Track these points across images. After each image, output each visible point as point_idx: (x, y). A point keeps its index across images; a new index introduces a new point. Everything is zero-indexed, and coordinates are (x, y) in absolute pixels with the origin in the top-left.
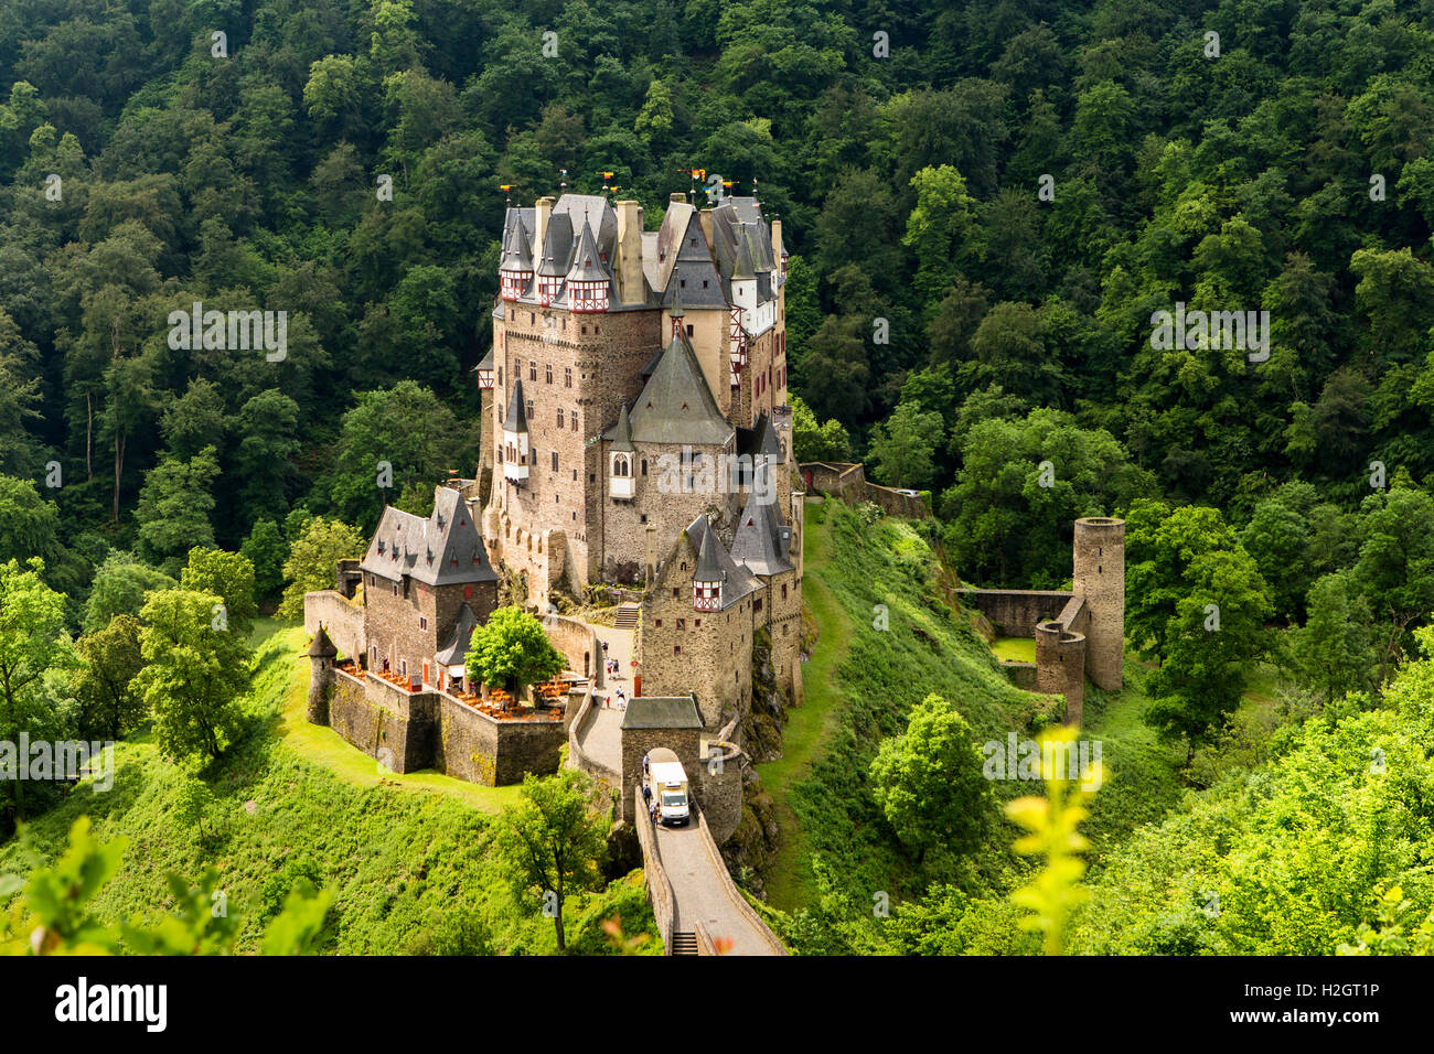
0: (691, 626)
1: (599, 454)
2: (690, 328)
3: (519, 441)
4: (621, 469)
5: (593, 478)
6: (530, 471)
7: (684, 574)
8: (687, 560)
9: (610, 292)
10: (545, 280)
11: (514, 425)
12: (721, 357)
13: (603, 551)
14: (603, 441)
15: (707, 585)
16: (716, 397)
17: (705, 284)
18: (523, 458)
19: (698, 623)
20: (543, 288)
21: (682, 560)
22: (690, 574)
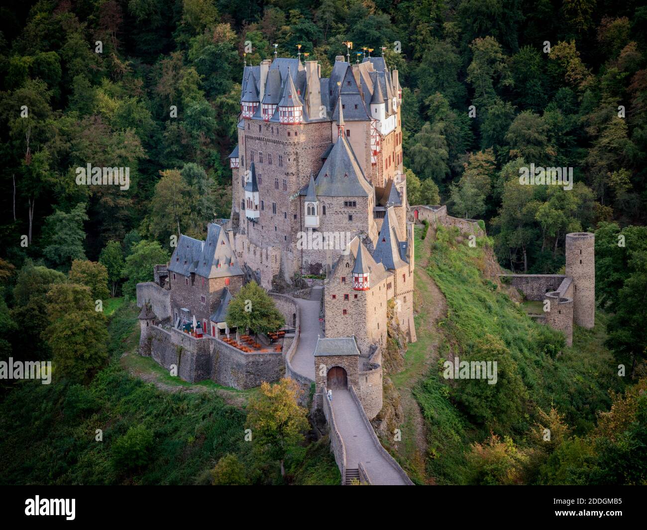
0: (351, 298)
1: (299, 203)
2: (348, 131)
3: (254, 197)
4: (312, 211)
5: (295, 216)
6: (260, 214)
7: (348, 270)
8: (349, 262)
9: (303, 112)
10: (266, 107)
11: (251, 188)
12: (366, 147)
13: (302, 257)
14: (300, 196)
15: (361, 275)
16: (363, 170)
17: (356, 106)
18: (256, 206)
19: (356, 296)
20: (265, 111)
21: (346, 262)
22: (351, 269)
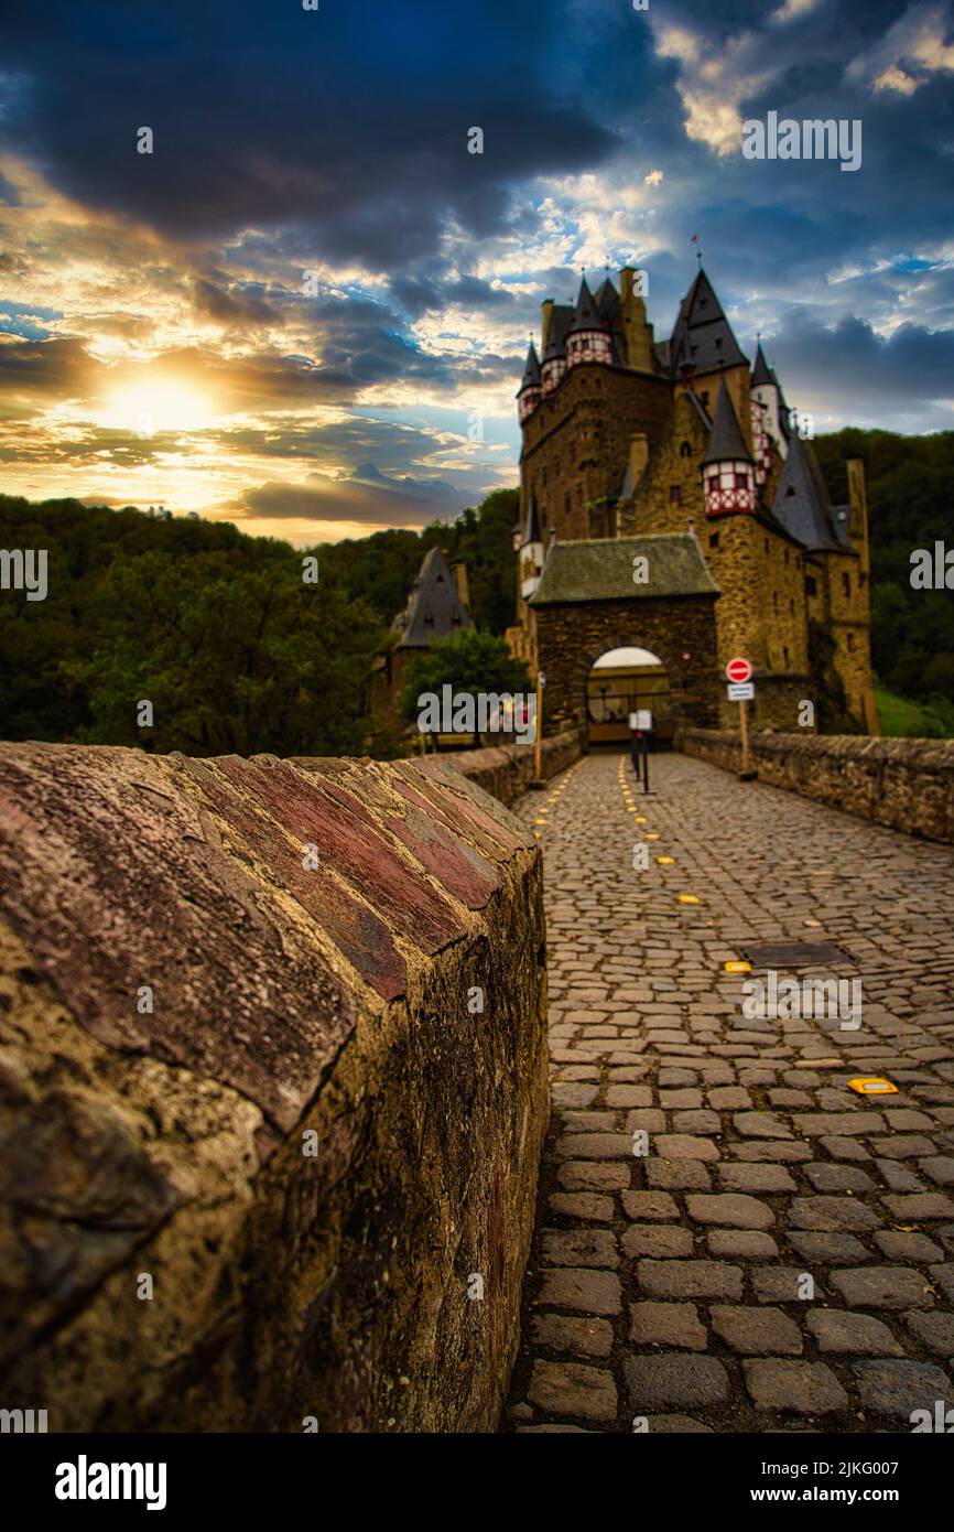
2: (706, 394)
3: (533, 551)
7: (686, 461)
8: (690, 439)
9: (611, 348)
12: (742, 417)
15: (727, 468)
17: (718, 341)
19: (714, 540)
20: (547, 375)
21: (682, 439)
22: (697, 462)
